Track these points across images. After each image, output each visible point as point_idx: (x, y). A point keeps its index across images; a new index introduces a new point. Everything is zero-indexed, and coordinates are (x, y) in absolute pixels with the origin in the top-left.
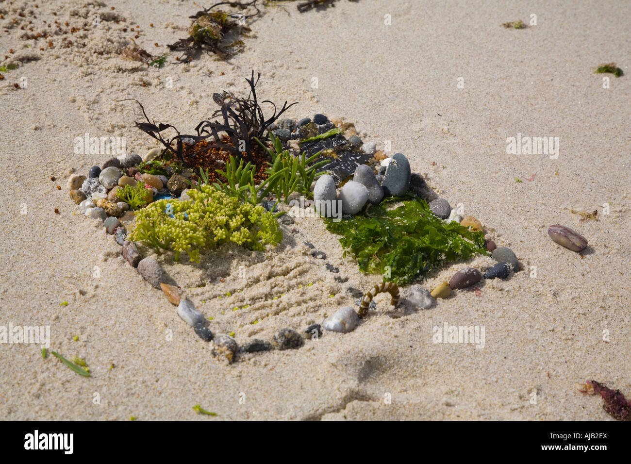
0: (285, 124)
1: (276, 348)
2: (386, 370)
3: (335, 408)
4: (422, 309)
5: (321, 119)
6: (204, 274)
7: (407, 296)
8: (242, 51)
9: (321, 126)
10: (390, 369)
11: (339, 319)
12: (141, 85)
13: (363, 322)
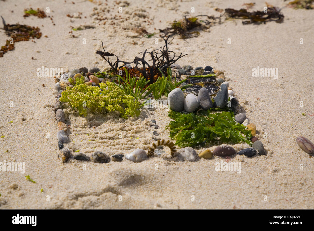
0: (186, 68)
1: (92, 161)
2: (143, 184)
3: (97, 194)
4: (187, 161)
5: (209, 69)
6: (87, 123)
7: (181, 152)
8: (196, 37)
9: (207, 72)
10: (145, 184)
11: (133, 154)
12: (132, 44)
13: (149, 159)
